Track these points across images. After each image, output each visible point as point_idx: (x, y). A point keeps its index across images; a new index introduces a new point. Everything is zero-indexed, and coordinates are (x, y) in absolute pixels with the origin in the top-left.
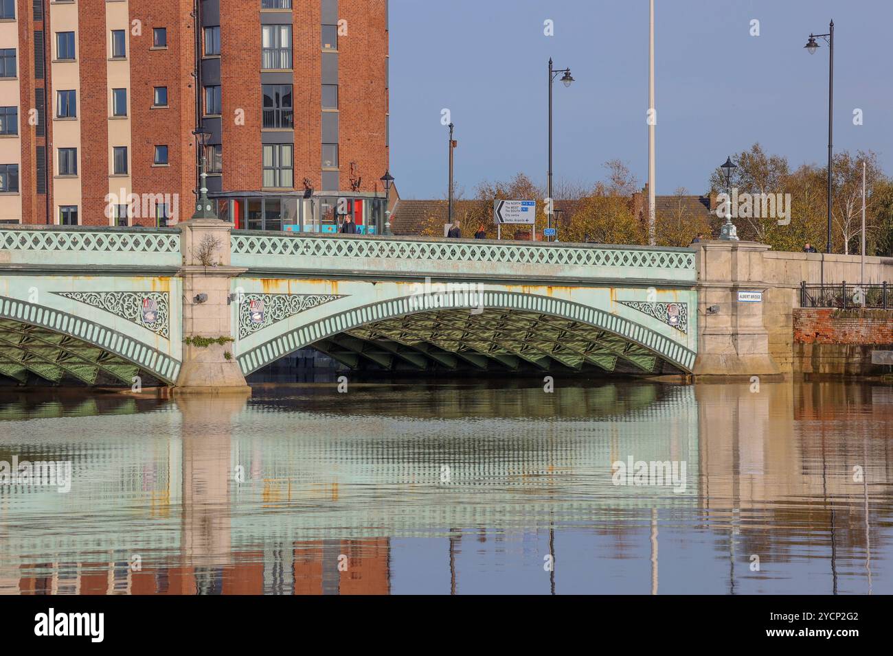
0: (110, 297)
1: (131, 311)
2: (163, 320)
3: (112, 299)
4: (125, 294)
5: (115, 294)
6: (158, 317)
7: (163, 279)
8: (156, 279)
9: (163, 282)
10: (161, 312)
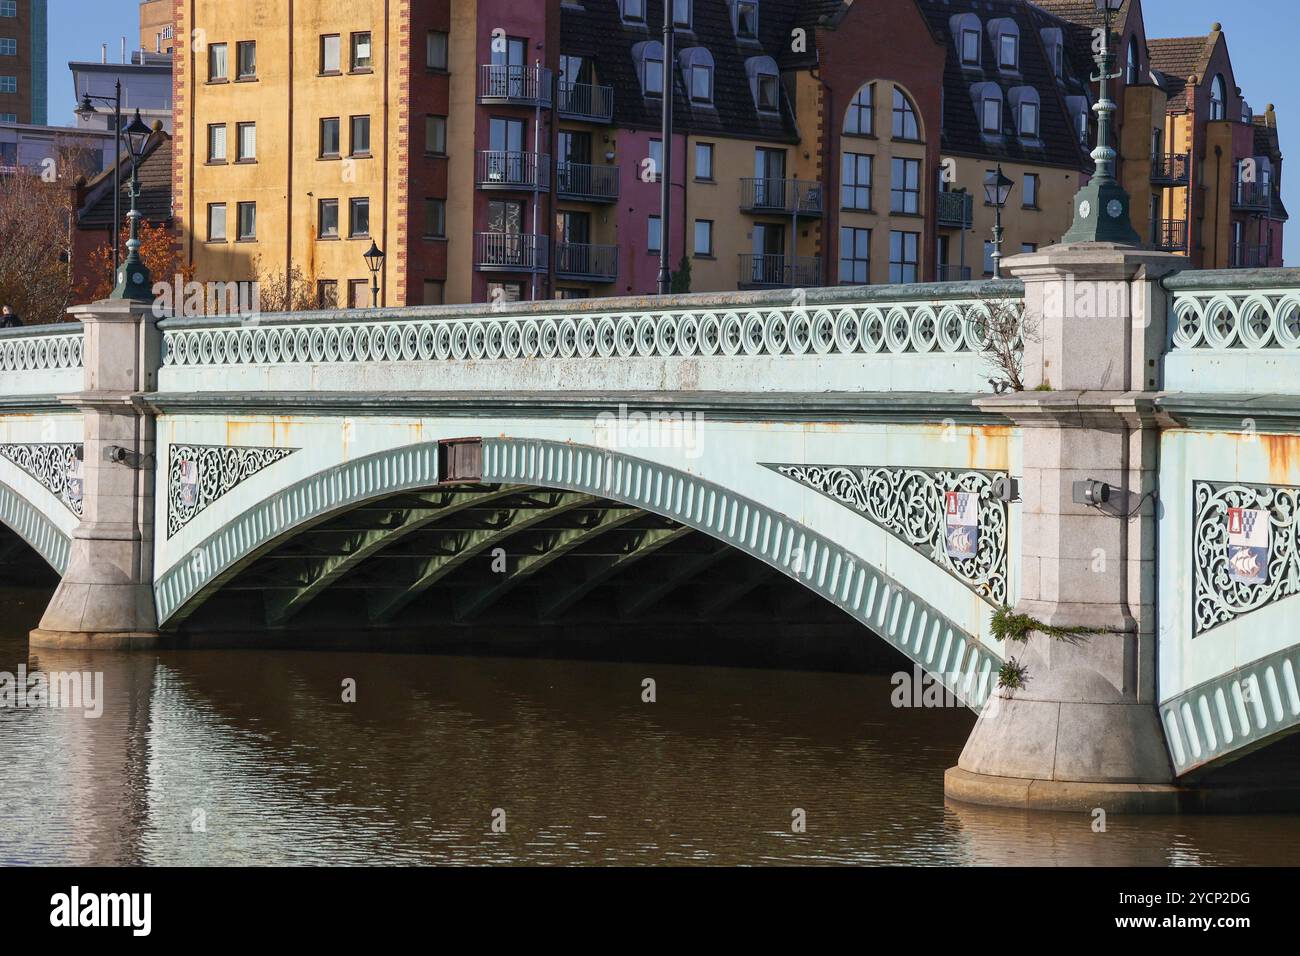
0: (879, 480)
1: (921, 522)
2: (994, 554)
3: (881, 486)
4: (909, 474)
5: (889, 474)
6: (982, 546)
7: (993, 431)
8: (978, 431)
9: (995, 441)
10: (988, 529)
